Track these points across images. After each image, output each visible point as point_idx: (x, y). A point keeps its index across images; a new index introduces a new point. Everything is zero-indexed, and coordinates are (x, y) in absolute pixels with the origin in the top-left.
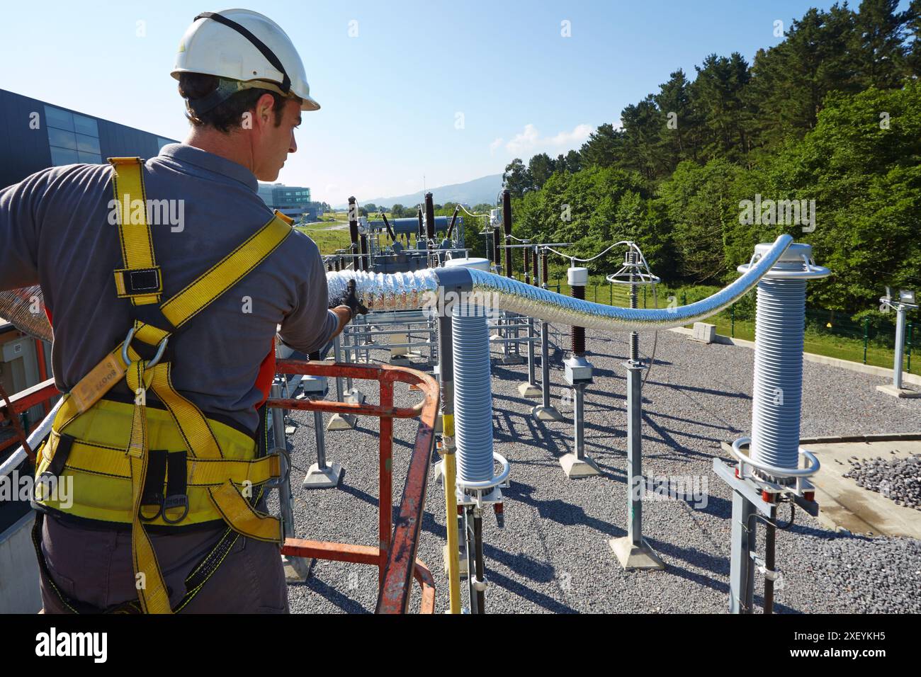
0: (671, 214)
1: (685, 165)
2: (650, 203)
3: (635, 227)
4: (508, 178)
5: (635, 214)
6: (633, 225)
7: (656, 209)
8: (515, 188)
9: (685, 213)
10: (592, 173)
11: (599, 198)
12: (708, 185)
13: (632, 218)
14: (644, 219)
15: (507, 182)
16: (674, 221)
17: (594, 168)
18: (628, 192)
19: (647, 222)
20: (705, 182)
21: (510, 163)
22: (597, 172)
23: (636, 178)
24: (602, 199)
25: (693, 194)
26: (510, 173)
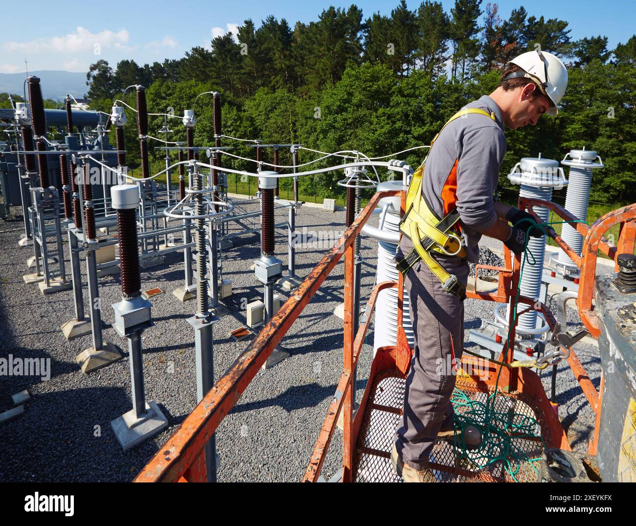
0: (258, 123)
1: (264, 90)
2: (242, 114)
3: (234, 132)
4: (94, 78)
5: (233, 122)
6: (233, 131)
7: (247, 119)
8: (103, 88)
9: (267, 124)
10: (192, 85)
11: (201, 107)
12: (282, 106)
13: (232, 125)
14: (240, 127)
15: (92, 80)
16: (260, 129)
17: (193, 82)
18: (226, 105)
19: (242, 129)
20: (279, 104)
21: (95, 63)
22: (197, 85)
23: (230, 95)
24: (205, 108)
25: (271, 111)
26: (96, 73)
